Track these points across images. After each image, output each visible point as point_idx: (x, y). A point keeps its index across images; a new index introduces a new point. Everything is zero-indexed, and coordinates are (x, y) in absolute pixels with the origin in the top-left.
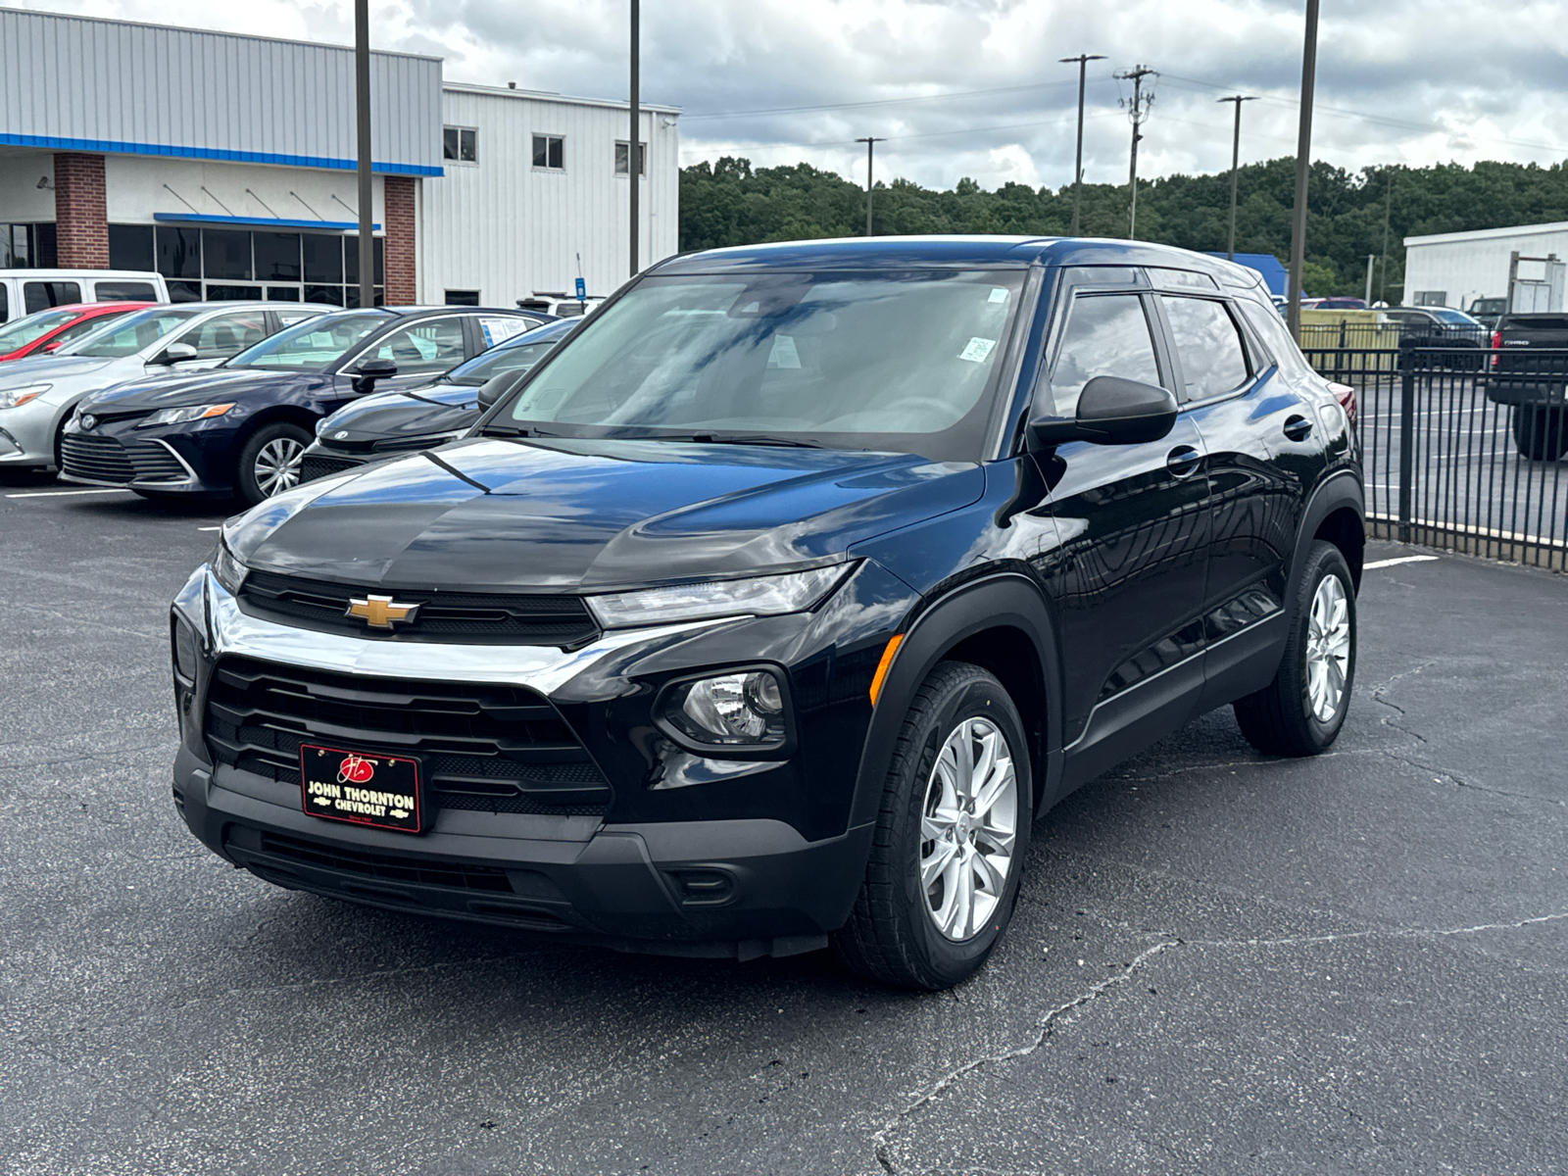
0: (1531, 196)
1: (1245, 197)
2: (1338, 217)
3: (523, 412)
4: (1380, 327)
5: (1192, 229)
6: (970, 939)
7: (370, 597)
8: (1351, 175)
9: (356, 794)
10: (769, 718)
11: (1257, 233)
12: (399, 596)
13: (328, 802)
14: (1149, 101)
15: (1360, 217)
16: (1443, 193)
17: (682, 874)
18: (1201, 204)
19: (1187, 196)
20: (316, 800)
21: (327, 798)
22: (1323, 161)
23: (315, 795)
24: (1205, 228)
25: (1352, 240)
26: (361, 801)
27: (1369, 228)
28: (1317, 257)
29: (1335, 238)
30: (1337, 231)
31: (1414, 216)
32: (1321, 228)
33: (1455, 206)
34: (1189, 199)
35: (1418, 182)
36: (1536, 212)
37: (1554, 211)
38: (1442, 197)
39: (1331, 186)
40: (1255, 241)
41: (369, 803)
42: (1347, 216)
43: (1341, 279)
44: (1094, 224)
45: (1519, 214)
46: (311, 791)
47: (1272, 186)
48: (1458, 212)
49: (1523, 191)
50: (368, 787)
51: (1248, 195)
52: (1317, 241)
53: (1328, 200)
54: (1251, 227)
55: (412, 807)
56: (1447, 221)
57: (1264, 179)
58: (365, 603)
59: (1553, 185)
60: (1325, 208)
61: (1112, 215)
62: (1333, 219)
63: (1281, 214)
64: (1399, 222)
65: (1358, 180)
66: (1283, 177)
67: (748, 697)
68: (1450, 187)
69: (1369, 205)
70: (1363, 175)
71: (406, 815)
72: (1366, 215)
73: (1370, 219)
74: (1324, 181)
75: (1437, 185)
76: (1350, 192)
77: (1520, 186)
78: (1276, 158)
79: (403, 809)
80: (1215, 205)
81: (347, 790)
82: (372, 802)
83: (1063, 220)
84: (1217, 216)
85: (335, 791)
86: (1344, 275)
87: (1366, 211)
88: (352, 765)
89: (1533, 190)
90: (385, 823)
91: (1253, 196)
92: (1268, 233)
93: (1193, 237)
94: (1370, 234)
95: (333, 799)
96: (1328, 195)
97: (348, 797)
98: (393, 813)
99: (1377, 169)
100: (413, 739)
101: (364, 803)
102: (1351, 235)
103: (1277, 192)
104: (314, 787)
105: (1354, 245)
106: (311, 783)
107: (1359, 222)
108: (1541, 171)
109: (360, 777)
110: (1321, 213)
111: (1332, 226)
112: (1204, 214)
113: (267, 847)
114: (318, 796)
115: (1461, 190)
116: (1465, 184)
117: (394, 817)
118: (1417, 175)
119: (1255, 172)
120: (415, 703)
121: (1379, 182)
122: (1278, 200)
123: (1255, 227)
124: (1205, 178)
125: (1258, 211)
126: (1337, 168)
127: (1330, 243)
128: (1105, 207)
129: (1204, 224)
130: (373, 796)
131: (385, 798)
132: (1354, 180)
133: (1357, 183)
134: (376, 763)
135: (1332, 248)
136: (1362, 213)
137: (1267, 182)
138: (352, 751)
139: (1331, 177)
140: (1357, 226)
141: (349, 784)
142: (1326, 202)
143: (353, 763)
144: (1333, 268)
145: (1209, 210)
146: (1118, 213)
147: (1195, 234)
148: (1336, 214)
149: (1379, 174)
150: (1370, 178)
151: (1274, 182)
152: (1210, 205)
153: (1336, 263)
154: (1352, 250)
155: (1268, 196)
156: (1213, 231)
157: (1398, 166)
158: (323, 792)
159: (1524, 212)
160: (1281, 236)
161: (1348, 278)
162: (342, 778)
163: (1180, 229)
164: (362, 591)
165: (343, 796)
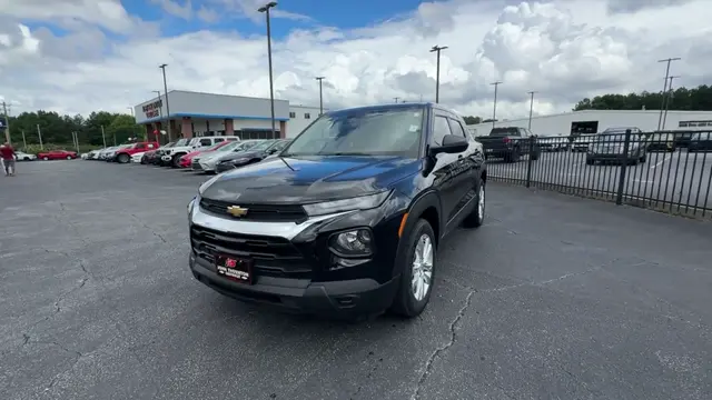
3: (290, 151)
6: (424, 299)
7: (233, 206)
9: (231, 270)
10: (366, 244)
12: (242, 206)
13: (223, 272)
17: (339, 299)
20: (220, 271)
50: (235, 268)
55: (248, 276)
58: (232, 208)
67: (359, 237)
71: (247, 278)
79: (246, 276)
81: (229, 269)
82: (237, 274)
85: (225, 269)
90: (241, 280)
95: (225, 272)
97: (229, 271)
98: (242, 277)
100: (246, 253)
101: (234, 274)
104: (219, 267)
109: (232, 265)
117: (243, 279)
120: (247, 242)
130: (236, 272)
131: (240, 272)
134: (236, 261)
138: (229, 257)
143: (229, 261)
158: (222, 269)
162: (227, 265)
164: (231, 204)
165: (227, 271)
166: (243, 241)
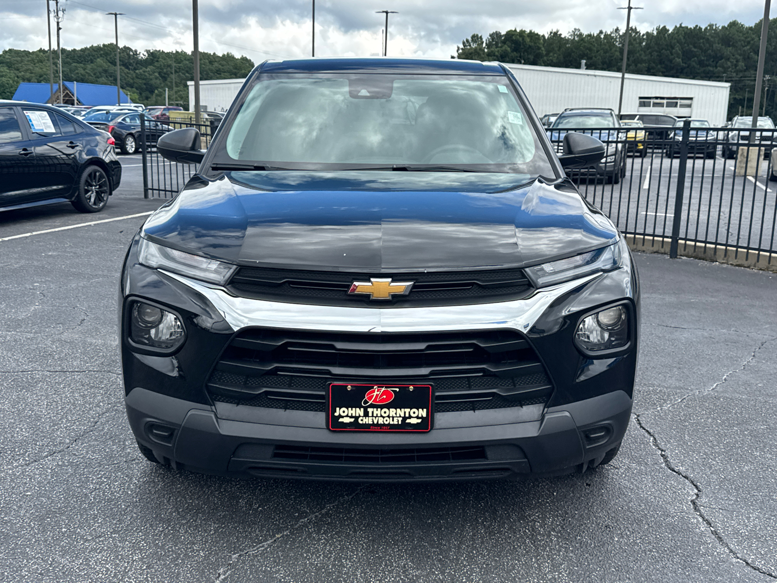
0: (216, 67)
1: (95, 60)
2: (137, 71)
4: (205, 120)
5: (71, 73)
7: (372, 280)
8: (140, 53)
9: (377, 412)
11: (102, 77)
12: (397, 277)
13: (352, 420)
14: (63, 12)
15: (146, 71)
16: (180, 63)
18: (74, 62)
19: (67, 58)
20: (341, 420)
21: (351, 417)
22: (127, 46)
23: (340, 416)
24: (78, 73)
25: (144, 81)
26: (381, 416)
27: (151, 77)
28: (130, 89)
29: (137, 80)
30: (137, 78)
31: (169, 73)
32: (130, 76)
33: (186, 69)
34: (68, 59)
35: (169, 58)
36: (218, 74)
37: (225, 74)
38: (180, 65)
39: (132, 57)
40: (100, 80)
41: (389, 416)
42: (141, 71)
43: (141, 99)
44: (24, 69)
45: (212, 74)
46: (336, 414)
47: (106, 56)
48: (187, 72)
49: (212, 64)
50: (390, 406)
51: (96, 59)
52: (129, 81)
53: (131, 63)
54: (98, 74)
55: (425, 415)
56: (183, 75)
57: (102, 52)
58: (370, 284)
59: (224, 63)
60: (130, 67)
61: (32, 65)
62: (135, 72)
63: (112, 68)
64: (163, 75)
65: (143, 55)
66: (110, 51)
68: (182, 61)
69: (150, 67)
70: (145, 53)
71: (419, 421)
72: (149, 71)
73: (151, 73)
74: (129, 55)
75: (177, 60)
76: (141, 60)
77: (211, 62)
78: (106, 43)
79: (418, 417)
80: (81, 63)
81: (370, 410)
82: (394, 415)
83: (8, 66)
84: (82, 68)
85: (360, 412)
86: (142, 97)
87: (148, 69)
88: (375, 394)
89: (216, 64)
90: (404, 427)
91: (98, 60)
92: (107, 76)
93: (72, 77)
94: (151, 79)
95: (357, 418)
96: (132, 61)
97: (370, 414)
98: (408, 421)
99: (151, 51)
100: (424, 371)
101: (384, 417)
102: (143, 79)
103: (108, 59)
104: (340, 412)
105: (145, 84)
106: (338, 409)
107: (146, 74)
108: (219, 57)
109: (383, 400)
110: (129, 69)
111: (134, 75)
112: (76, 67)
113: (276, 455)
114: (343, 417)
115: (187, 62)
116: (188, 60)
117: (410, 423)
118: (168, 55)
119: (98, 49)
120: (428, 348)
121: (153, 57)
122: (110, 63)
123: (100, 74)
124: (74, 50)
125: (101, 66)
126: (134, 50)
127: (134, 83)
128: (28, 61)
129: (77, 71)
130: (392, 412)
131: (401, 412)
132: (142, 55)
133: (143, 57)
134: (398, 390)
135: (135, 85)
136: (147, 70)
137: (104, 54)
138: (376, 384)
139: (131, 53)
140: (145, 76)
141: (372, 406)
142: (130, 64)
143: (377, 392)
144: (137, 93)
145: (78, 65)
146: (35, 64)
147: (73, 75)
148: (136, 70)
149: (152, 53)
150: (148, 54)
151: (106, 54)
152: (78, 62)
153: (138, 91)
154: (144, 86)
155: (105, 60)
156: (82, 75)
157: (160, 51)
158: (346, 414)
159: (214, 73)
160: (112, 79)
161: (144, 98)
162: (366, 402)
163: (65, 73)
164: (365, 276)
165: (366, 414)
166: (421, 346)
